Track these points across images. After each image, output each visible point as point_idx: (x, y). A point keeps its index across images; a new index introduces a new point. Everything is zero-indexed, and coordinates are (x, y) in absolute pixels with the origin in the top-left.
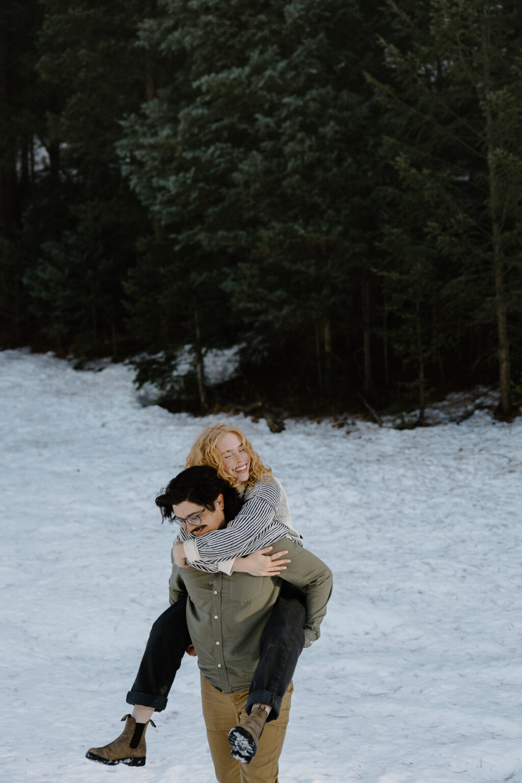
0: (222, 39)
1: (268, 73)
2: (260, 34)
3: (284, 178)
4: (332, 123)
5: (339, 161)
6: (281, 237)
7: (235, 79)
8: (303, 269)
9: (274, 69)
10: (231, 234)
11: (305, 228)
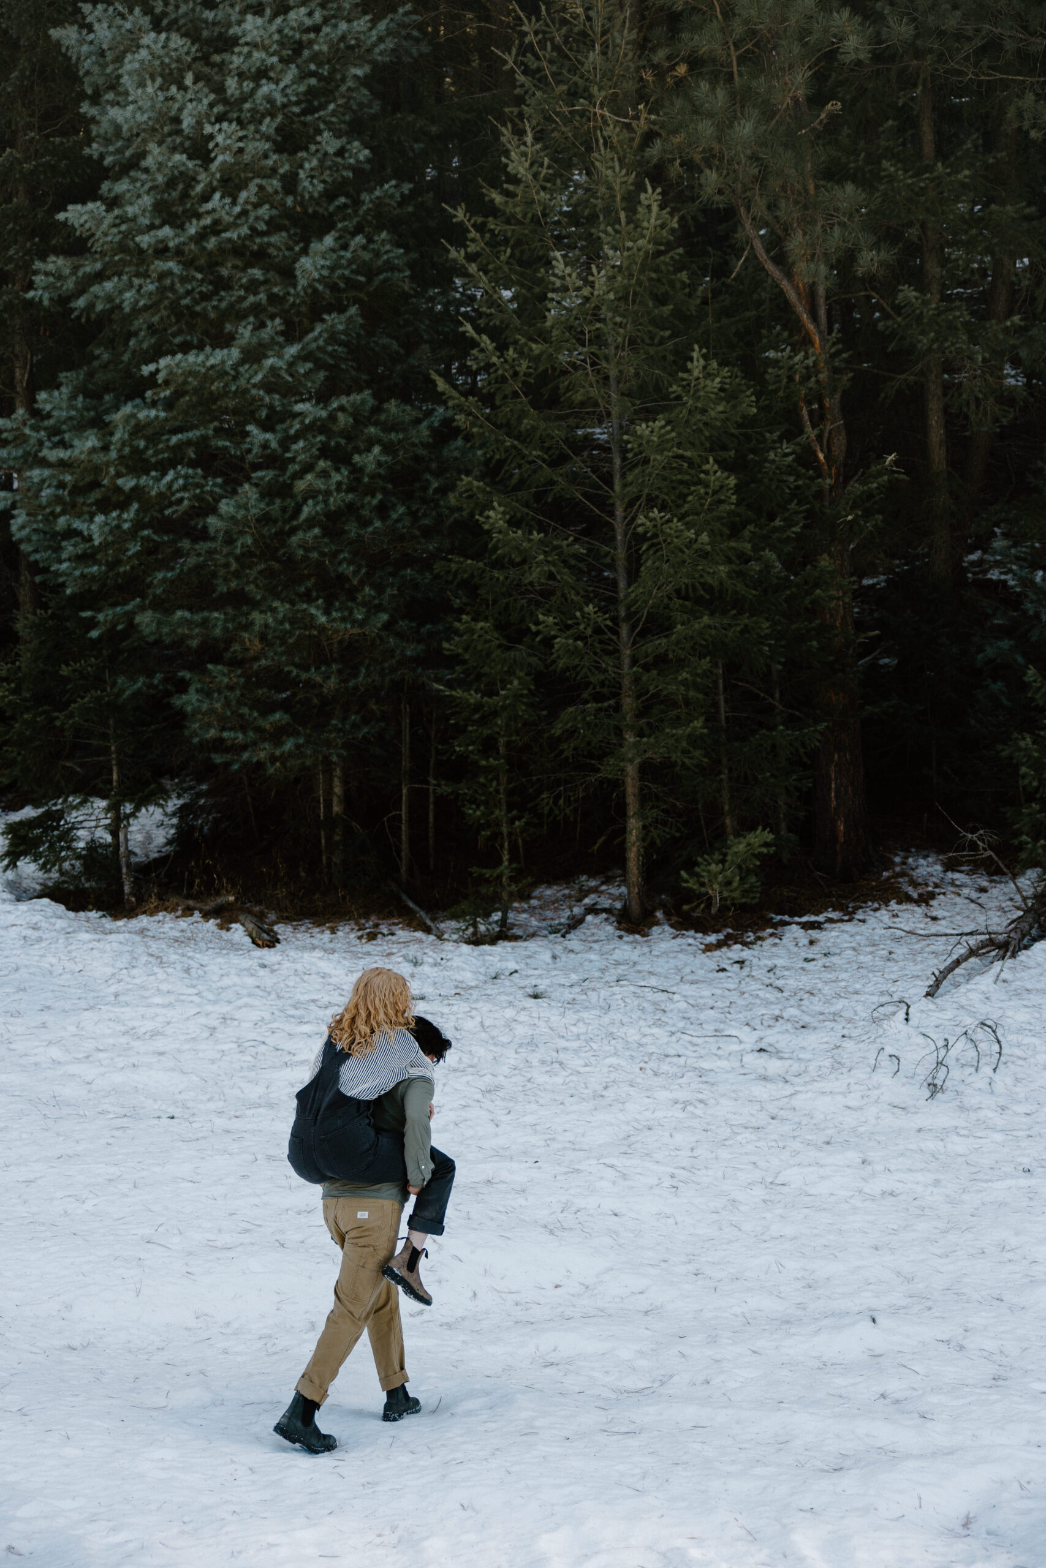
0: (186, 301)
1: (269, 362)
2: (252, 299)
3: (293, 531)
4: (376, 450)
5: (382, 510)
6: (287, 626)
7: (214, 367)
8: (319, 679)
9: (280, 356)
10: (197, 617)
11: (327, 612)
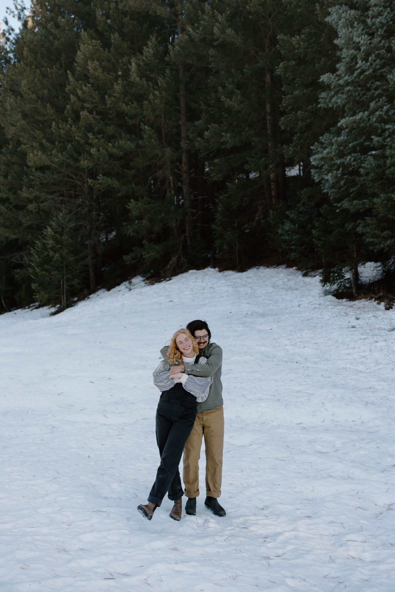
0: (357, 98)
1: (377, 113)
2: (377, 93)
3: (386, 169)
6: (385, 202)
7: (361, 119)
9: (382, 111)
10: (361, 202)
